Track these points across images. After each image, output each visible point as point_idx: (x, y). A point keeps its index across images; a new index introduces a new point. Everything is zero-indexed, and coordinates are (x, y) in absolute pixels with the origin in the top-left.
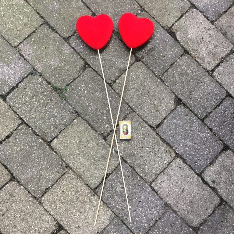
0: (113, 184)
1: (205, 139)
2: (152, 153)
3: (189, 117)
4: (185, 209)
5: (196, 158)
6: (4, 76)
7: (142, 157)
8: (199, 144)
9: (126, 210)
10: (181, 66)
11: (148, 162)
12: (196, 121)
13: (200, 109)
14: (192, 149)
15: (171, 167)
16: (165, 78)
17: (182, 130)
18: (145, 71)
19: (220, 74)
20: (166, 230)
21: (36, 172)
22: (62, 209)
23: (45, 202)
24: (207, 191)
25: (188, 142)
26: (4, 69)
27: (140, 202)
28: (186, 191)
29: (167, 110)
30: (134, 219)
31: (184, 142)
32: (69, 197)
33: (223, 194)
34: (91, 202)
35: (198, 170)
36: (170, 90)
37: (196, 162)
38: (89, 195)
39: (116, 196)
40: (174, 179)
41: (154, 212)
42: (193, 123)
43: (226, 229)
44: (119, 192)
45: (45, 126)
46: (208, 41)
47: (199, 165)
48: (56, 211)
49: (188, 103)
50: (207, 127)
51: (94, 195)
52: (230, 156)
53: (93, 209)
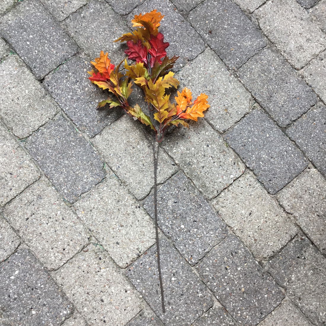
0: (164, 197)
1: (285, 153)
2: (216, 164)
3: (267, 124)
4: (251, 236)
5: (271, 175)
6: (43, 56)
7: (203, 167)
8: (276, 159)
9: (177, 229)
10: (262, 60)
11: (209, 174)
12: (275, 129)
13: (282, 116)
14: (267, 164)
15: (239, 183)
16: (241, 74)
17: (256, 139)
18: (217, 64)
19: (311, 74)
20: (226, 259)
21: (71, 172)
22: (99, 220)
23: (79, 209)
24: (282, 217)
25: (263, 155)
26: (44, 46)
27: (196, 221)
28: (255, 215)
29: (240, 113)
30: (186, 242)
31: (258, 154)
32: (109, 207)
33: (302, 223)
34: (135, 215)
35: (272, 191)
36: (245, 89)
37: (270, 180)
38: (133, 207)
39: (166, 212)
40: (241, 198)
41: (212, 236)
42: (271, 132)
43: (302, 268)
44: (170, 207)
45: (87, 119)
46: (299, 32)
47: (275, 184)
48: (92, 221)
49: (267, 107)
50: (290, 138)
51: (139, 207)
52: (315, 177)
53: (137, 223)
